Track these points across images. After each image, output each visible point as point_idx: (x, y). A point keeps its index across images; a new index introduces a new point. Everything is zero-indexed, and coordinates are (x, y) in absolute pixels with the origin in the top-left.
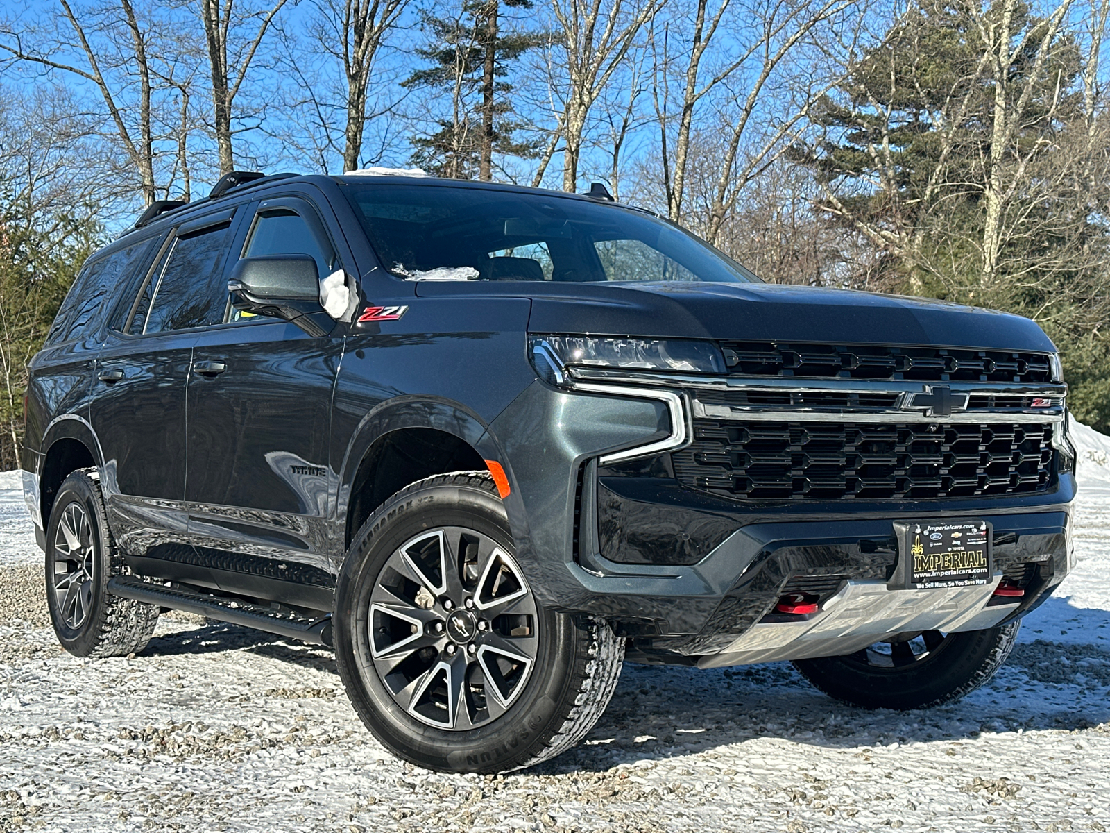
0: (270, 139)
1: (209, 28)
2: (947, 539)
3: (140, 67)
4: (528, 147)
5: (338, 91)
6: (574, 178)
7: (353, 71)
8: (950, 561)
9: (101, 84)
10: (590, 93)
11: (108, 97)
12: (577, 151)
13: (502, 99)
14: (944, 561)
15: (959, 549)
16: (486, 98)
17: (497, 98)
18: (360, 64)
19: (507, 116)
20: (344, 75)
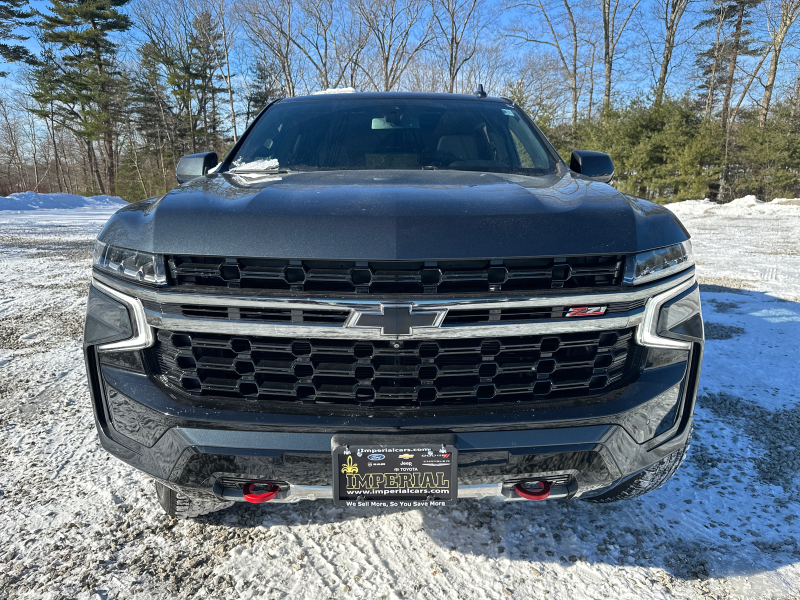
0: (627, 62)
1: (605, 15)
2: (392, 461)
3: (574, 38)
4: (757, 50)
5: (662, 35)
6: (776, 64)
7: (669, 25)
8: (397, 480)
9: (558, 47)
10: (791, 19)
11: (560, 52)
12: (780, 50)
13: (746, 29)
14: (389, 480)
15: (410, 469)
16: (737, 29)
17: (743, 29)
18: (673, 21)
19: (747, 37)
20: (665, 28)
